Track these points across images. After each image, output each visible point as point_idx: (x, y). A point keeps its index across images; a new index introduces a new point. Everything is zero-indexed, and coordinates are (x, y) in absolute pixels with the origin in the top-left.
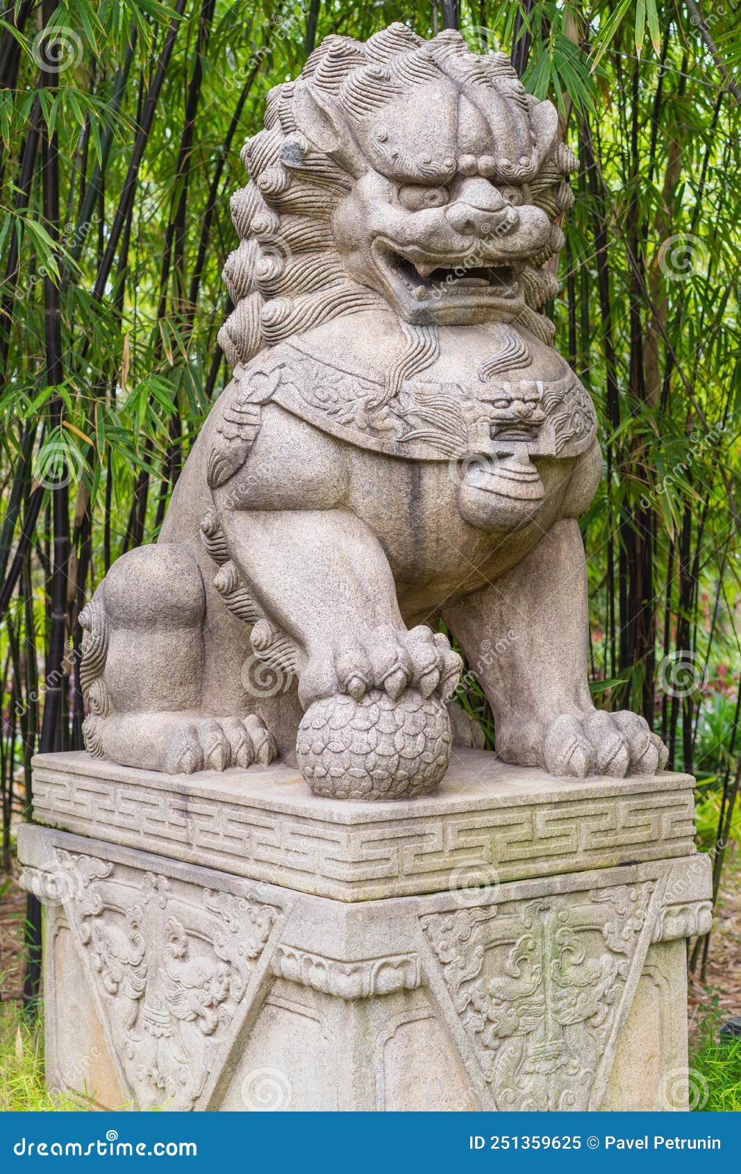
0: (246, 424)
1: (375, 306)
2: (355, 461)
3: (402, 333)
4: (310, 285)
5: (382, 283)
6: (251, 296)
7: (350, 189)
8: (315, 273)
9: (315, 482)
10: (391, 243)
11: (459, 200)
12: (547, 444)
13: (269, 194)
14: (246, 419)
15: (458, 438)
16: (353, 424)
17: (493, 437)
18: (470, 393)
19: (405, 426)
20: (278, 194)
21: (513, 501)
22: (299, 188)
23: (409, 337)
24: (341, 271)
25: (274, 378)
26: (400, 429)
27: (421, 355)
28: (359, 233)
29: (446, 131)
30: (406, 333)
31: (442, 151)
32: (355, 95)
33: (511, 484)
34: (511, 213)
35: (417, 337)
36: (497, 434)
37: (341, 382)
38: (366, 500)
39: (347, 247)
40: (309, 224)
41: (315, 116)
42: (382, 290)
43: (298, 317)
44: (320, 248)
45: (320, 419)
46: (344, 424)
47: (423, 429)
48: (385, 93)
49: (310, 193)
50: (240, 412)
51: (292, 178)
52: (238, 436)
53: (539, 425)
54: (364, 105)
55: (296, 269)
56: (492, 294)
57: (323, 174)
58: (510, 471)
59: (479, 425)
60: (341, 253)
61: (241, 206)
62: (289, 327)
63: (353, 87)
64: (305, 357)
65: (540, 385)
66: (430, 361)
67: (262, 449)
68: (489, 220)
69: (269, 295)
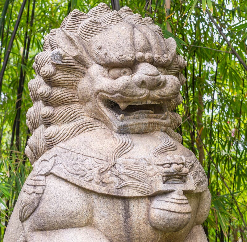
0: (38, 186)
1: (100, 127)
2: (95, 200)
3: (114, 137)
4: (68, 119)
5: (103, 116)
6: (39, 127)
7: (84, 73)
8: (70, 114)
9: (75, 213)
10: (106, 95)
11: (137, 72)
12: (190, 185)
13: (46, 77)
14: (38, 183)
15: (146, 184)
16: (93, 181)
17: (164, 182)
18: (151, 162)
19: (120, 180)
20: (50, 76)
21: (177, 214)
22: (60, 74)
23: (117, 139)
24: (83, 112)
25: (52, 162)
26: (117, 182)
27: (124, 146)
28: (90, 92)
29: (129, 42)
30: (116, 137)
31: (128, 50)
32: (85, 30)
33: (175, 205)
34: (162, 77)
35: (122, 138)
36: (166, 181)
37: (86, 161)
38: (102, 221)
39: (85, 100)
40: (66, 91)
41: (67, 41)
42: (102, 119)
43: (63, 134)
44: (72, 102)
45: (76, 180)
46: (89, 181)
47: (129, 181)
48: (99, 29)
49: (66, 76)
50: (34, 180)
51: (57, 69)
52: (34, 192)
53: (186, 175)
54: (89, 34)
55: (60, 112)
56: (155, 118)
57: (72, 67)
58: (174, 199)
59: (157, 177)
60: (82, 104)
61: (33, 86)
62: (58, 139)
63: (84, 27)
64: (67, 151)
65: (183, 157)
66: (129, 149)
67: (47, 198)
68: (153, 80)
69: (48, 125)
